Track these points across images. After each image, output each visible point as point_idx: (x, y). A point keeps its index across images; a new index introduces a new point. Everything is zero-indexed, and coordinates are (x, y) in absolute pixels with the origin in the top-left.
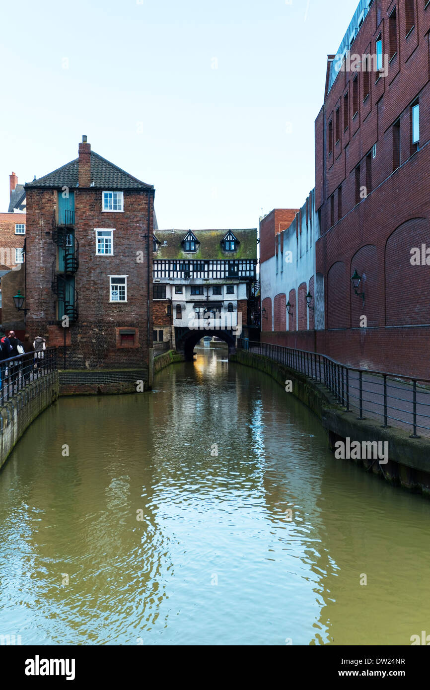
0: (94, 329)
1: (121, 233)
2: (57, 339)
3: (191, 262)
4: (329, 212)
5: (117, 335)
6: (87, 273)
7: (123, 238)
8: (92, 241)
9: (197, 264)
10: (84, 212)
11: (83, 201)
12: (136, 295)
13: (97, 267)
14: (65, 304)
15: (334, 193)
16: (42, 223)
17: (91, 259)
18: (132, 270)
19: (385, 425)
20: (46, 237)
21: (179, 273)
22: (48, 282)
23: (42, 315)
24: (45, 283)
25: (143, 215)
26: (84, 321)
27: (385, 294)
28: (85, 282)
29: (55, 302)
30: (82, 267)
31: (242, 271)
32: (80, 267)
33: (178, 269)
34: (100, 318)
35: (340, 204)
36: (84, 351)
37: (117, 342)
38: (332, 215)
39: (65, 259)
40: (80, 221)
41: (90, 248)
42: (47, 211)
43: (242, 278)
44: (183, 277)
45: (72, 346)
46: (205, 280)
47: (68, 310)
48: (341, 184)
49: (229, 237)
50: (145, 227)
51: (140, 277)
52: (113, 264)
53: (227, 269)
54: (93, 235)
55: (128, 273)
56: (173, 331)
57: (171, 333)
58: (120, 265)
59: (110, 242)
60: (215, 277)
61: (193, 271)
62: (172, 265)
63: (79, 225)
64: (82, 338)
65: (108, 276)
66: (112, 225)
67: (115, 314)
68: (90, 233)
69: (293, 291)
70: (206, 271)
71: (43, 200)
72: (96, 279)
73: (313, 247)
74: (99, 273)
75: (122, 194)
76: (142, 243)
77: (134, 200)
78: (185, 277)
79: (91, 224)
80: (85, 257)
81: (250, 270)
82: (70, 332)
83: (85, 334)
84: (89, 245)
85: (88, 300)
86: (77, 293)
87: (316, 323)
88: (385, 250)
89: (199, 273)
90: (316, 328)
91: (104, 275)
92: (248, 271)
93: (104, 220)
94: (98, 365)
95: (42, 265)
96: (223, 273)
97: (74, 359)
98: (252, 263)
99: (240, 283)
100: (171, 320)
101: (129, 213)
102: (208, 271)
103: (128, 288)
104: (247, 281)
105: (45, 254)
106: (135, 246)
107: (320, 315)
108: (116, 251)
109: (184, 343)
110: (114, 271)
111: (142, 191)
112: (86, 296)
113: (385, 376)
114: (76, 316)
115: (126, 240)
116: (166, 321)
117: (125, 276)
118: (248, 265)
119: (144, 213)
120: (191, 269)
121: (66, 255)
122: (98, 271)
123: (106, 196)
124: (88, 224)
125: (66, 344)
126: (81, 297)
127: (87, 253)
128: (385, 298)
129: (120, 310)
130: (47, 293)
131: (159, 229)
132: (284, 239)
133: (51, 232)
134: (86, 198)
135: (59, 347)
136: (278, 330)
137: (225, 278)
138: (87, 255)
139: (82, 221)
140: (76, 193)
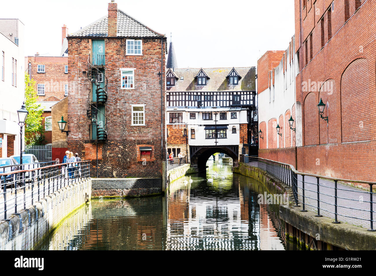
0: (120, 147)
1: (141, 71)
2: (91, 154)
3: (203, 94)
4: (305, 53)
5: (138, 151)
6: (114, 103)
7: (142, 75)
8: (118, 78)
9: (207, 95)
10: (112, 56)
11: (112, 47)
12: (152, 120)
13: (122, 98)
14: (97, 127)
15: (308, 38)
16: (80, 64)
17: (117, 92)
18: (149, 100)
19: (318, 214)
20: (82, 75)
21: (193, 102)
22: (84, 110)
23: (80, 135)
24: (83, 111)
25: (157, 57)
26: (112, 140)
27: (341, 117)
28: (113, 110)
29: (90, 126)
30: (110, 99)
31: (244, 100)
32: (109, 98)
33: (192, 99)
34: (124, 138)
35: (311, 48)
36: (112, 163)
37: (138, 156)
38: (307, 56)
39: (97, 93)
40: (108, 63)
41: (117, 84)
42: (84, 56)
43: (244, 106)
44: (196, 105)
45: (103, 159)
46: (213, 108)
47: (100, 131)
48: (312, 31)
49: (233, 73)
50: (159, 66)
51: (155, 105)
52: (134, 96)
53: (231, 99)
54: (119, 74)
55: (146, 103)
56: (188, 149)
57: (187, 150)
58: (140, 96)
59: (132, 79)
60: (221, 105)
61: (204, 101)
62: (187, 96)
63: (108, 66)
64: (110, 153)
65: (130, 105)
66: (133, 65)
67: (135, 135)
68: (117, 72)
69: (281, 116)
70: (215, 101)
71: (81, 47)
72: (121, 108)
73: (294, 81)
74: (123, 103)
75: (141, 41)
76: (156, 79)
77: (150, 46)
78: (198, 105)
79: (117, 65)
80: (113, 90)
81: (250, 100)
82: (101, 148)
83: (113, 150)
84: (116, 81)
85: (114, 124)
86: (106, 119)
87: (297, 142)
88: (341, 83)
89: (209, 102)
90: (297, 146)
91: (127, 104)
92: (248, 100)
93: (127, 62)
94: (123, 175)
95: (80, 97)
96: (228, 102)
97: (104, 170)
98: (251, 94)
99: (241, 110)
100: (187, 140)
101: (146, 56)
102: (216, 101)
103: (146, 115)
104: (248, 109)
105: (82, 89)
106: (151, 82)
107: (299, 135)
108: (136, 86)
109: (197, 158)
110: (135, 101)
111: (156, 39)
112: (114, 120)
113: (318, 178)
114: (105, 136)
115: (144, 77)
116: (183, 141)
117: (143, 105)
118: (248, 96)
119: (159, 56)
120: (203, 99)
121: (98, 90)
122: (123, 102)
123: (129, 43)
124: (115, 65)
125: (98, 158)
126: (110, 121)
127: (114, 88)
128: (341, 120)
129: (140, 131)
130: (83, 119)
131: (179, 68)
132: (275, 75)
133: (87, 72)
134: (113, 45)
135: (93, 160)
136: (271, 148)
137: (230, 106)
138: (114, 89)
139: (111, 63)
140: (106, 41)
